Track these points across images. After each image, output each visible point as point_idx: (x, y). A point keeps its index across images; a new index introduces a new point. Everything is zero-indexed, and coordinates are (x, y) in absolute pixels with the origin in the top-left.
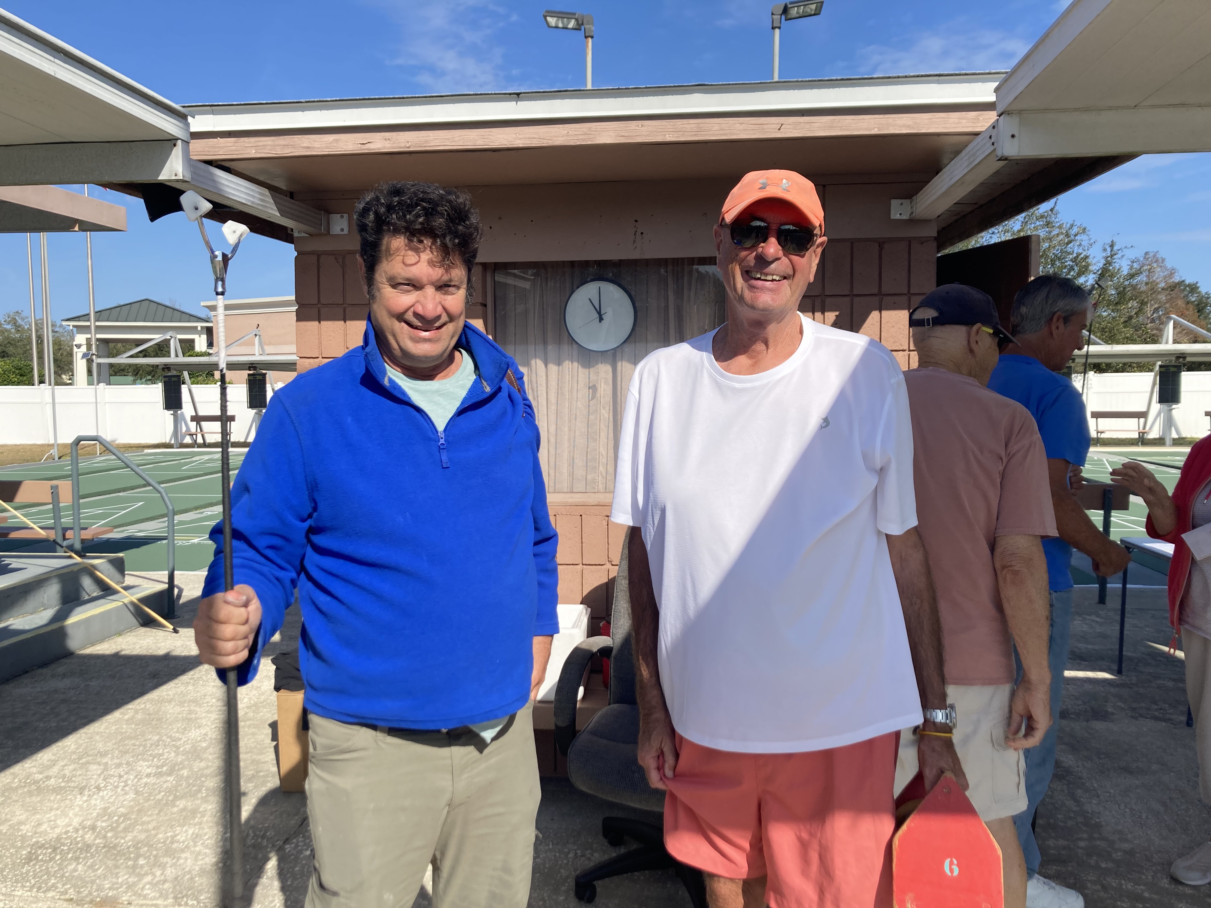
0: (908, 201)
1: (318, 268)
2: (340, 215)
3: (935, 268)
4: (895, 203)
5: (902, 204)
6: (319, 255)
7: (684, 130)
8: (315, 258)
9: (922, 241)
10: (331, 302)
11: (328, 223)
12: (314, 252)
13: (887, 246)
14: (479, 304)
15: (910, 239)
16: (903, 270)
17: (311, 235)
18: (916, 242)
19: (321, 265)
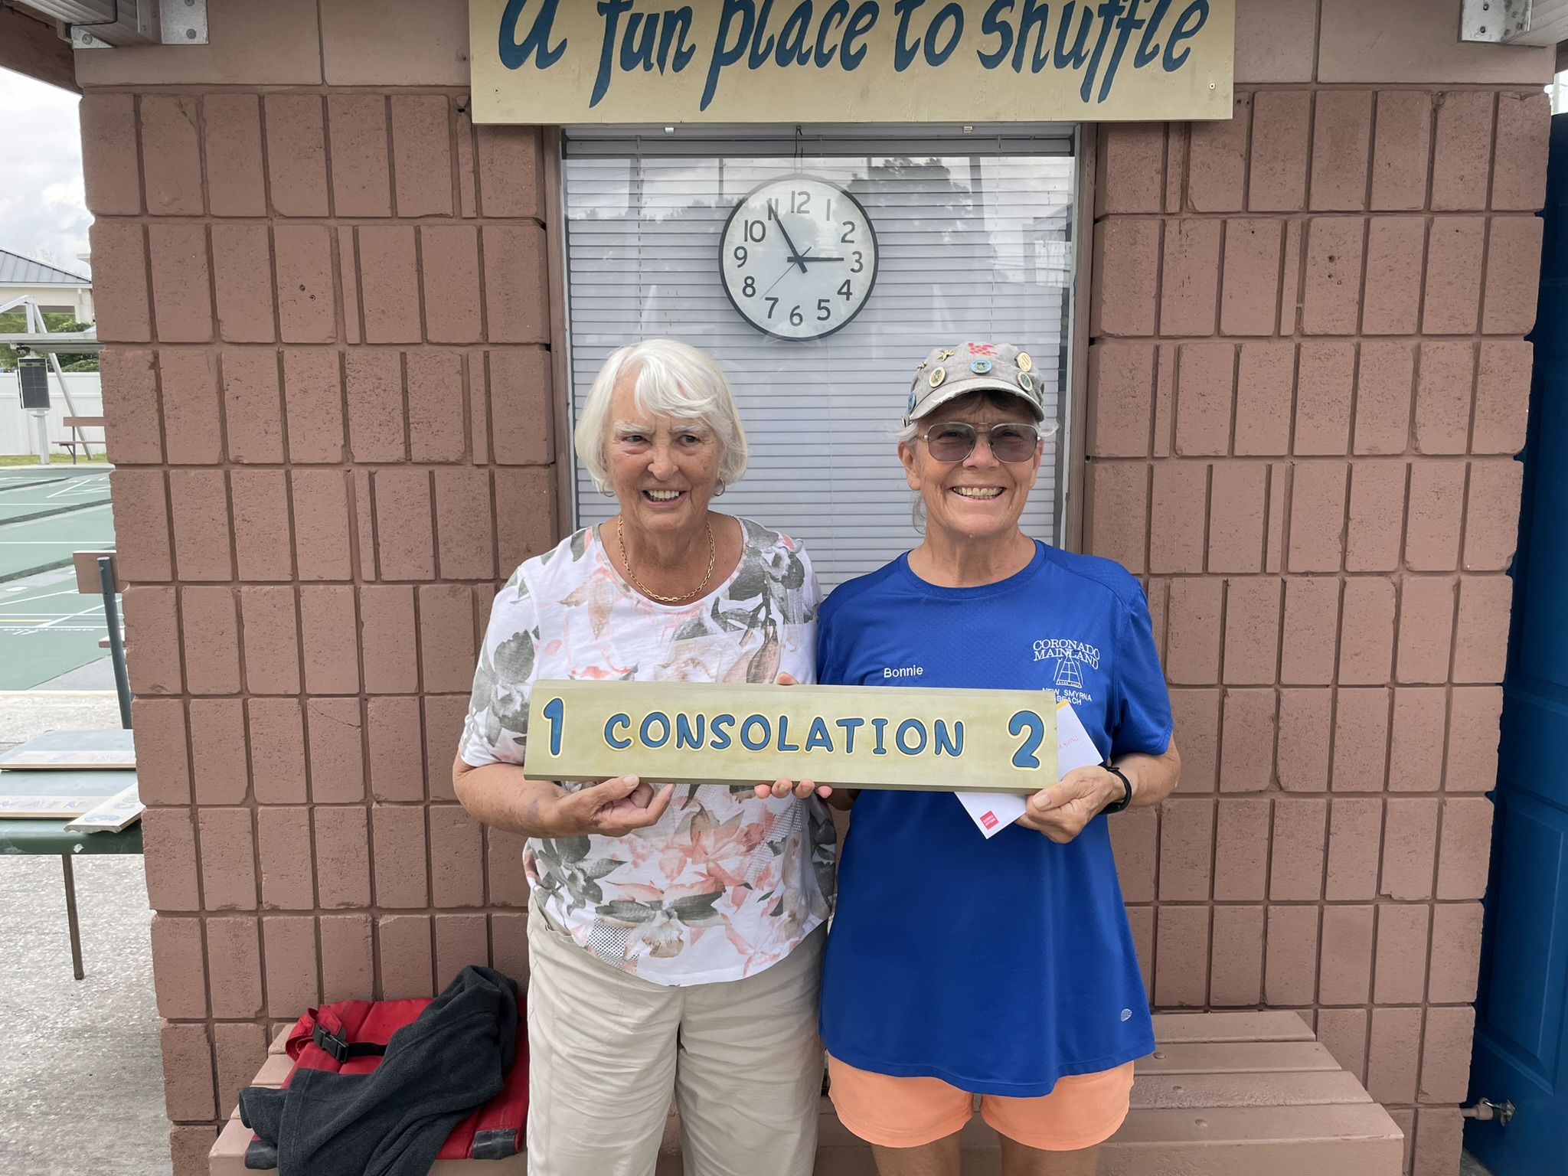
1: (138, 124)
3: (1547, 155)
4: (1472, 3)
5: (1486, 8)
6: (136, 94)
8: (127, 103)
9: (1525, 90)
10: (173, 210)
11: (156, 15)
12: (125, 89)
13: (1449, 102)
14: (530, 222)
15: (1497, 88)
16: (1481, 157)
17: (115, 46)
18: (1509, 94)
19: (143, 119)
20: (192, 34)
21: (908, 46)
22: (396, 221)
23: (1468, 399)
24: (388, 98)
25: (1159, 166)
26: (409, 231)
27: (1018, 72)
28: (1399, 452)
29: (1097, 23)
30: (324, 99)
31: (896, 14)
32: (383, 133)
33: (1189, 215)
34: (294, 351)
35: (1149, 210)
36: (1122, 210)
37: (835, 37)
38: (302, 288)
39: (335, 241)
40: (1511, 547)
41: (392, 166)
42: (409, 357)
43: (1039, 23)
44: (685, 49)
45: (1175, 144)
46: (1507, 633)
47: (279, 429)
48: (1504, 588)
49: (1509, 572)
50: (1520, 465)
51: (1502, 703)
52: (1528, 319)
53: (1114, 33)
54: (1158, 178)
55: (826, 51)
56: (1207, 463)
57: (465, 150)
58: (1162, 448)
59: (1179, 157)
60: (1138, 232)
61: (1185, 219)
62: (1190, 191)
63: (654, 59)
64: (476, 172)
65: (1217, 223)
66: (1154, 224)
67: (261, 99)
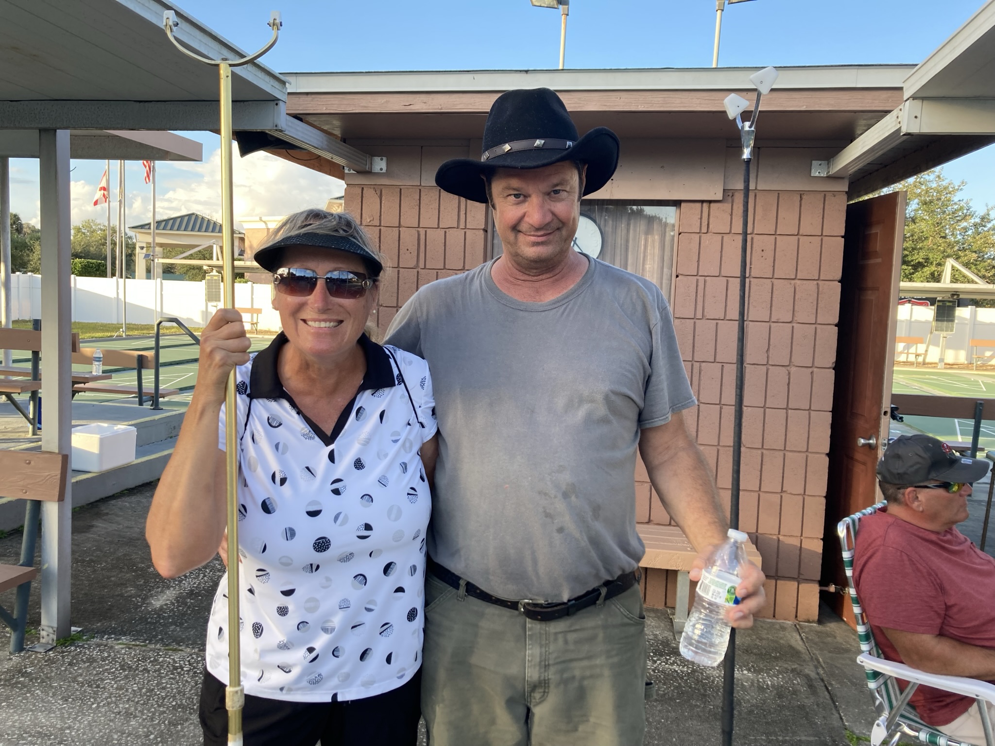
0: (826, 162)
1: (362, 197)
2: (380, 157)
3: (845, 216)
4: (815, 163)
5: (821, 165)
6: (362, 187)
7: (653, 102)
8: (359, 190)
9: (835, 194)
10: (370, 224)
11: (371, 164)
12: (359, 186)
13: (806, 197)
14: (482, 231)
15: (825, 192)
16: (819, 216)
17: (358, 172)
18: (830, 194)
19: (364, 195)
20: (381, 169)
22: (439, 229)
23: (815, 303)
25: (700, 217)
26: (442, 232)
28: (789, 321)
30: (420, 190)
32: (438, 200)
33: (710, 234)
34: (403, 270)
35: (696, 231)
36: (686, 231)
38: (408, 250)
39: (419, 235)
40: (834, 360)
41: (439, 212)
42: (439, 273)
45: (705, 208)
46: (833, 392)
47: (396, 295)
48: (830, 376)
49: (834, 369)
50: (837, 328)
51: (831, 419)
52: (839, 275)
54: (699, 221)
56: (715, 322)
58: (699, 315)
59: (706, 211)
60: (692, 239)
61: (708, 235)
62: (710, 225)
64: (466, 214)
65: (720, 236)
66: (697, 236)
67: (401, 189)
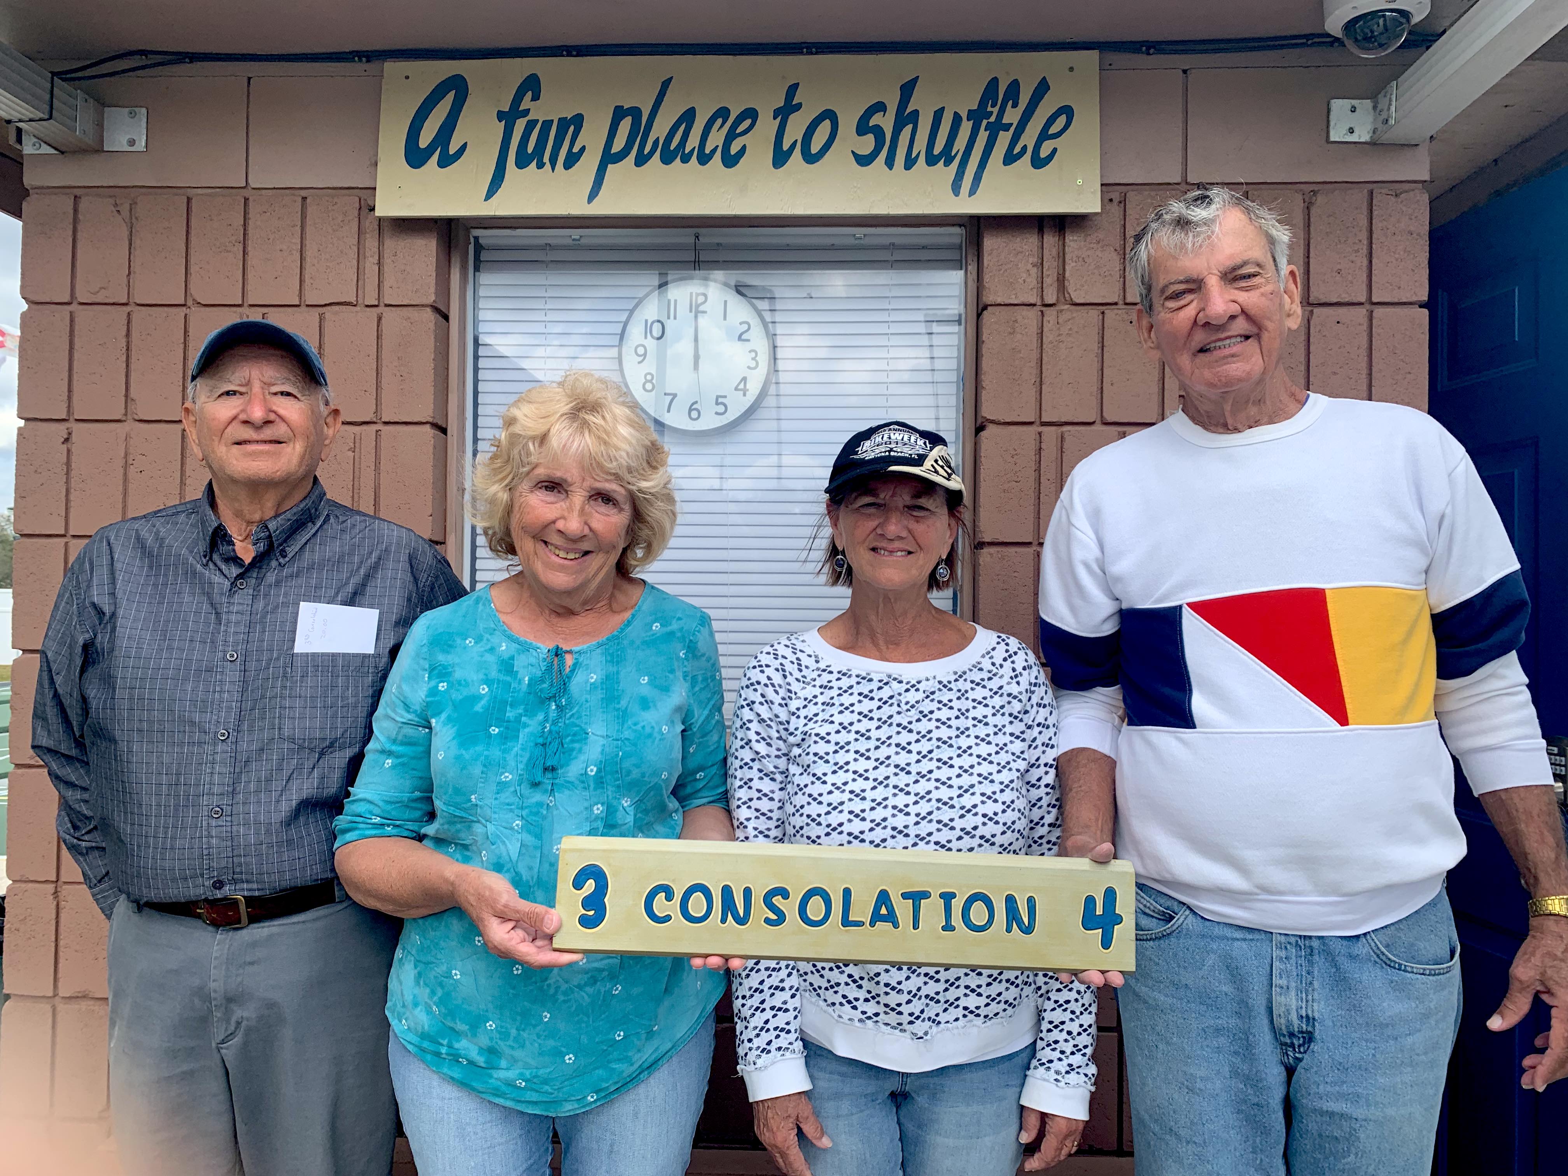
0: (1368, 103)
1: (75, 221)
2: (127, 110)
3: (1427, 248)
4: (1339, 106)
5: (1353, 110)
6: (77, 195)
8: (67, 204)
9: (1397, 188)
10: (99, 299)
11: (100, 126)
12: (68, 191)
13: (1320, 199)
14: (429, 310)
15: (1371, 186)
16: (1357, 251)
17: (62, 152)
18: (1383, 191)
19: (80, 217)
20: (131, 142)
21: (786, 147)
22: (303, 308)
24: (304, 199)
25: (1035, 259)
26: (314, 318)
27: (891, 169)
29: (966, 127)
30: (246, 200)
31: (775, 118)
32: (298, 229)
33: (1067, 307)
35: (1026, 301)
36: (999, 300)
37: (716, 138)
41: (302, 259)
43: (910, 126)
44: (576, 150)
45: (1050, 240)
53: (983, 136)
54: (1034, 271)
55: (707, 151)
57: (371, 243)
59: (1054, 252)
60: (1016, 321)
61: (1061, 311)
62: (1066, 283)
63: (546, 159)
64: (380, 264)
65: (1094, 313)
66: (1032, 315)
67: (189, 200)
